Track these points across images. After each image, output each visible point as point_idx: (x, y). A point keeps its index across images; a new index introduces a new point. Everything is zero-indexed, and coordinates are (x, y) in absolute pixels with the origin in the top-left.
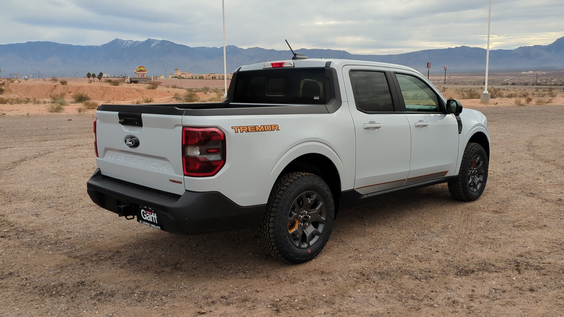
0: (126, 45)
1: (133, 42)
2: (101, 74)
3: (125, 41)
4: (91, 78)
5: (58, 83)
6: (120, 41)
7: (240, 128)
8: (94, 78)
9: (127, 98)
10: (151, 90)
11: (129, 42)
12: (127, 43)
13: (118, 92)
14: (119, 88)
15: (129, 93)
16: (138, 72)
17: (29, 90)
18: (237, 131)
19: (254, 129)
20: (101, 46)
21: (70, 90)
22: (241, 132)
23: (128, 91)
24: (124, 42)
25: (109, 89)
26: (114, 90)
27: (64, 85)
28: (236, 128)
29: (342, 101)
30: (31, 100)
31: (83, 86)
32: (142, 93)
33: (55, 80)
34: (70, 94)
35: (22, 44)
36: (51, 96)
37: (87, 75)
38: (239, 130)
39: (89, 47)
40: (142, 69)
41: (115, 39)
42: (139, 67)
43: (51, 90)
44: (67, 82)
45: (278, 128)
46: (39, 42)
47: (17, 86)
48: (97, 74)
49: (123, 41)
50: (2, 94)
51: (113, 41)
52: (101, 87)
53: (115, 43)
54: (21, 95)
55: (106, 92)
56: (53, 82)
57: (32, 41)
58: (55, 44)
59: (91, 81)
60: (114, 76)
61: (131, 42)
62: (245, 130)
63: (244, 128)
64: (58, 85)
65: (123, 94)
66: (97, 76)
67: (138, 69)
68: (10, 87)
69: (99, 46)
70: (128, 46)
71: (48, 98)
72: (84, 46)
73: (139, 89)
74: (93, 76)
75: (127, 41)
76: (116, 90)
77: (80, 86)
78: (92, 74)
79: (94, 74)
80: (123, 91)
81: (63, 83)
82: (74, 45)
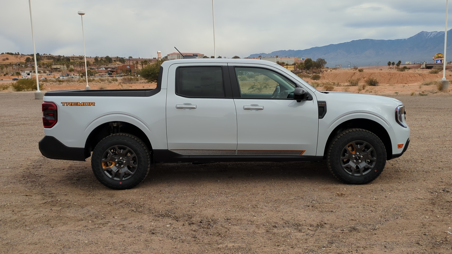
0: (430, 36)
1: (437, 33)
2: (400, 62)
3: (430, 32)
4: (391, 66)
5: (357, 71)
6: (425, 33)
7: (66, 103)
8: (393, 65)
9: (410, 82)
10: (433, 74)
11: (433, 33)
12: (431, 34)
13: (403, 76)
14: (403, 74)
15: (412, 78)
16: (436, 58)
17: (336, 76)
18: (64, 105)
19: (77, 104)
20: (408, 39)
21: (365, 76)
22: (66, 105)
23: (412, 75)
24: (429, 34)
25: (395, 74)
26: (400, 75)
27: (361, 73)
28: (64, 103)
29: (161, 88)
30: (336, 84)
31: (375, 73)
32: (424, 77)
33: (356, 68)
34: (364, 79)
35: (348, 42)
36: (349, 81)
37: (388, 63)
38: (65, 104)
39: (398, 40)
40: (440, 55)
41: (421, 31)
42: (437, 55)
43: (351, 76)
44: (363, 70)
45: (94, 105)
46: (360, 40)
47: (328, 74)
48: (396, 63)
49: (428, 32)
50: (318, 80)
51: (419, 33)
52: (389, 73)
53: (421, 35)
54: (330, 80)
55: (392, 77)
56: (354, 70)
57: (355, 40)
58: (372, 40)
59: (391, 68)
60: (414, 63)
61: (435, 33)
62: (70, 104)
63: (69, 103)
64: (356, 72)
65: (407, 78)
66: (396, 64)
67: (436, 56)
68: (324, 75)
69: (406, 39)
70: (432, 37)
71: (347, 82)
72: (393, 40)
73: (422, 74)
74: (392, 64)
75: (432, 32)
76: (401, 75)
77: (373, 73)
78: (392, 62)
79: (394, 62)
80: (407, 75)
81: (361, 71)
82: (386, 40)
